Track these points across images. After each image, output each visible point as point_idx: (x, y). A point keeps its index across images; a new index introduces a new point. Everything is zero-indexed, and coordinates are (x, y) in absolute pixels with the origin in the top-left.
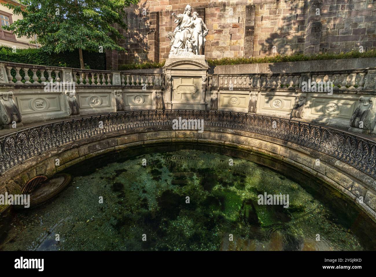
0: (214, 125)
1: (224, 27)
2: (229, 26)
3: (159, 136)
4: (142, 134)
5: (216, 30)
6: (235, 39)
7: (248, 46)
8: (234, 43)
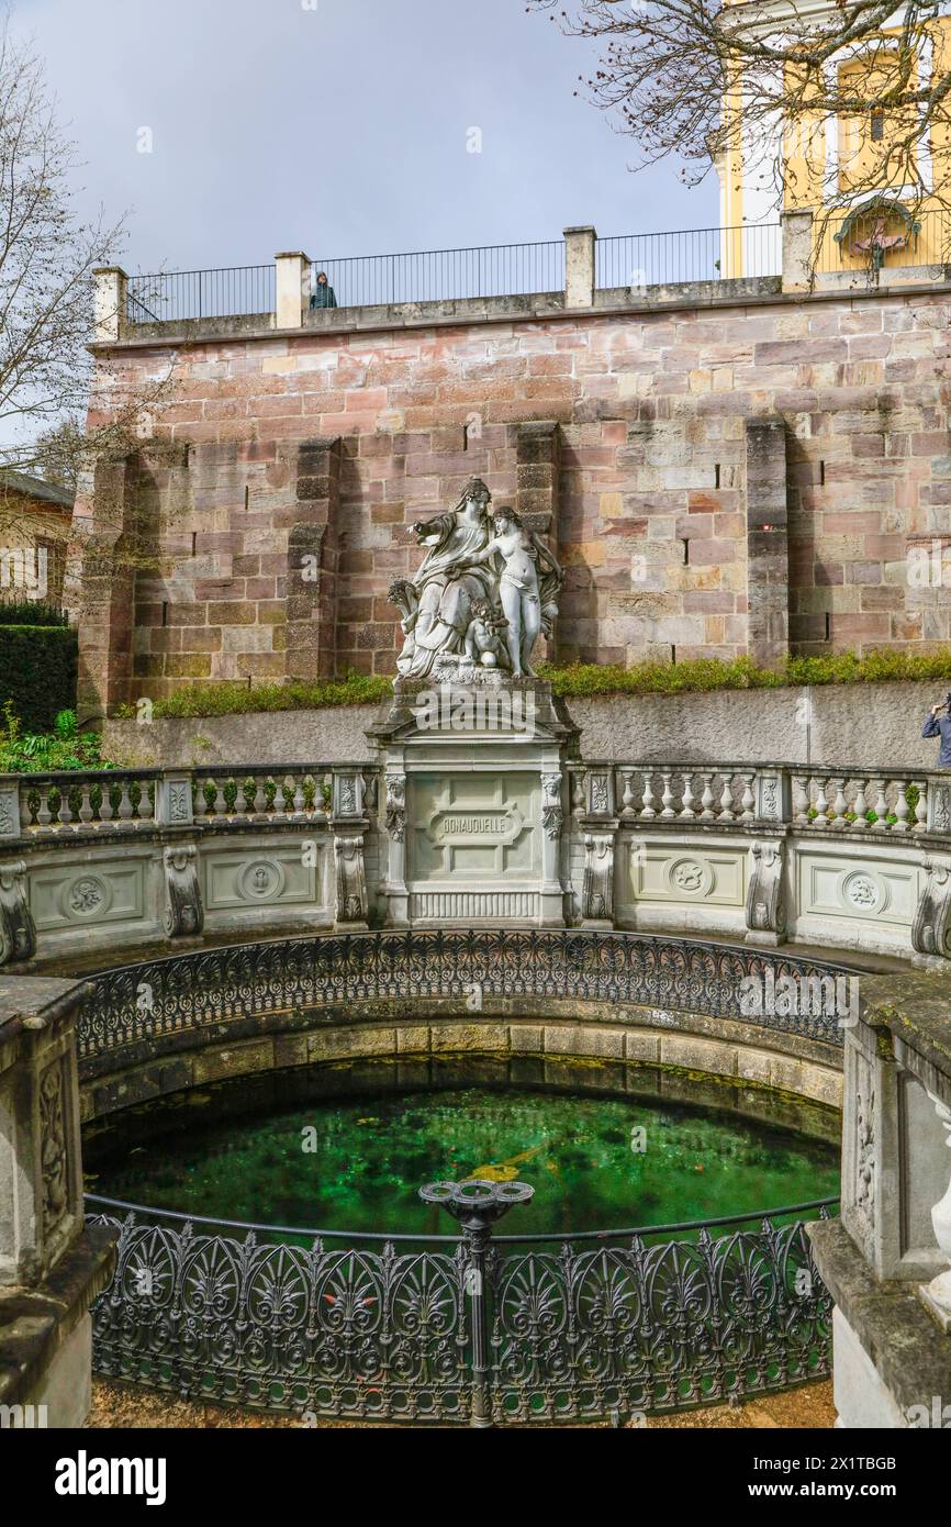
0: (592, 991)
1: (649, 508)
2: (675, 504)
3: (360, 1047)
4: (286, 1036)
5: (615, 521)
6: (707, 562)
7: (765, 598)
8: (704, 577)
